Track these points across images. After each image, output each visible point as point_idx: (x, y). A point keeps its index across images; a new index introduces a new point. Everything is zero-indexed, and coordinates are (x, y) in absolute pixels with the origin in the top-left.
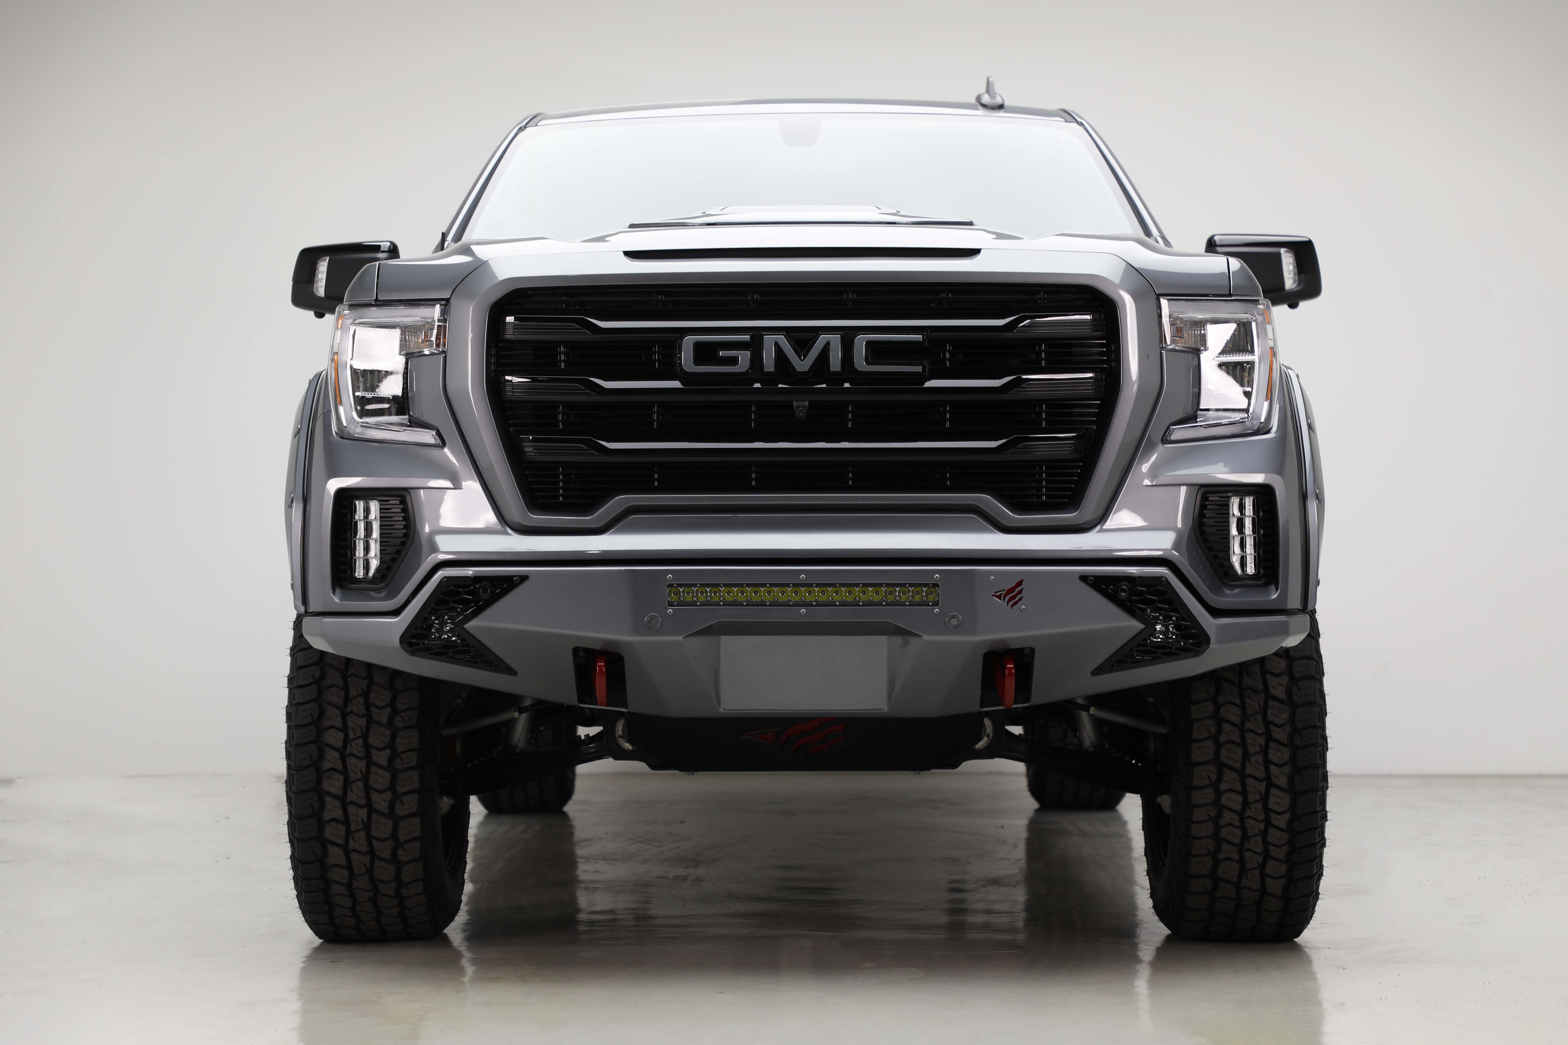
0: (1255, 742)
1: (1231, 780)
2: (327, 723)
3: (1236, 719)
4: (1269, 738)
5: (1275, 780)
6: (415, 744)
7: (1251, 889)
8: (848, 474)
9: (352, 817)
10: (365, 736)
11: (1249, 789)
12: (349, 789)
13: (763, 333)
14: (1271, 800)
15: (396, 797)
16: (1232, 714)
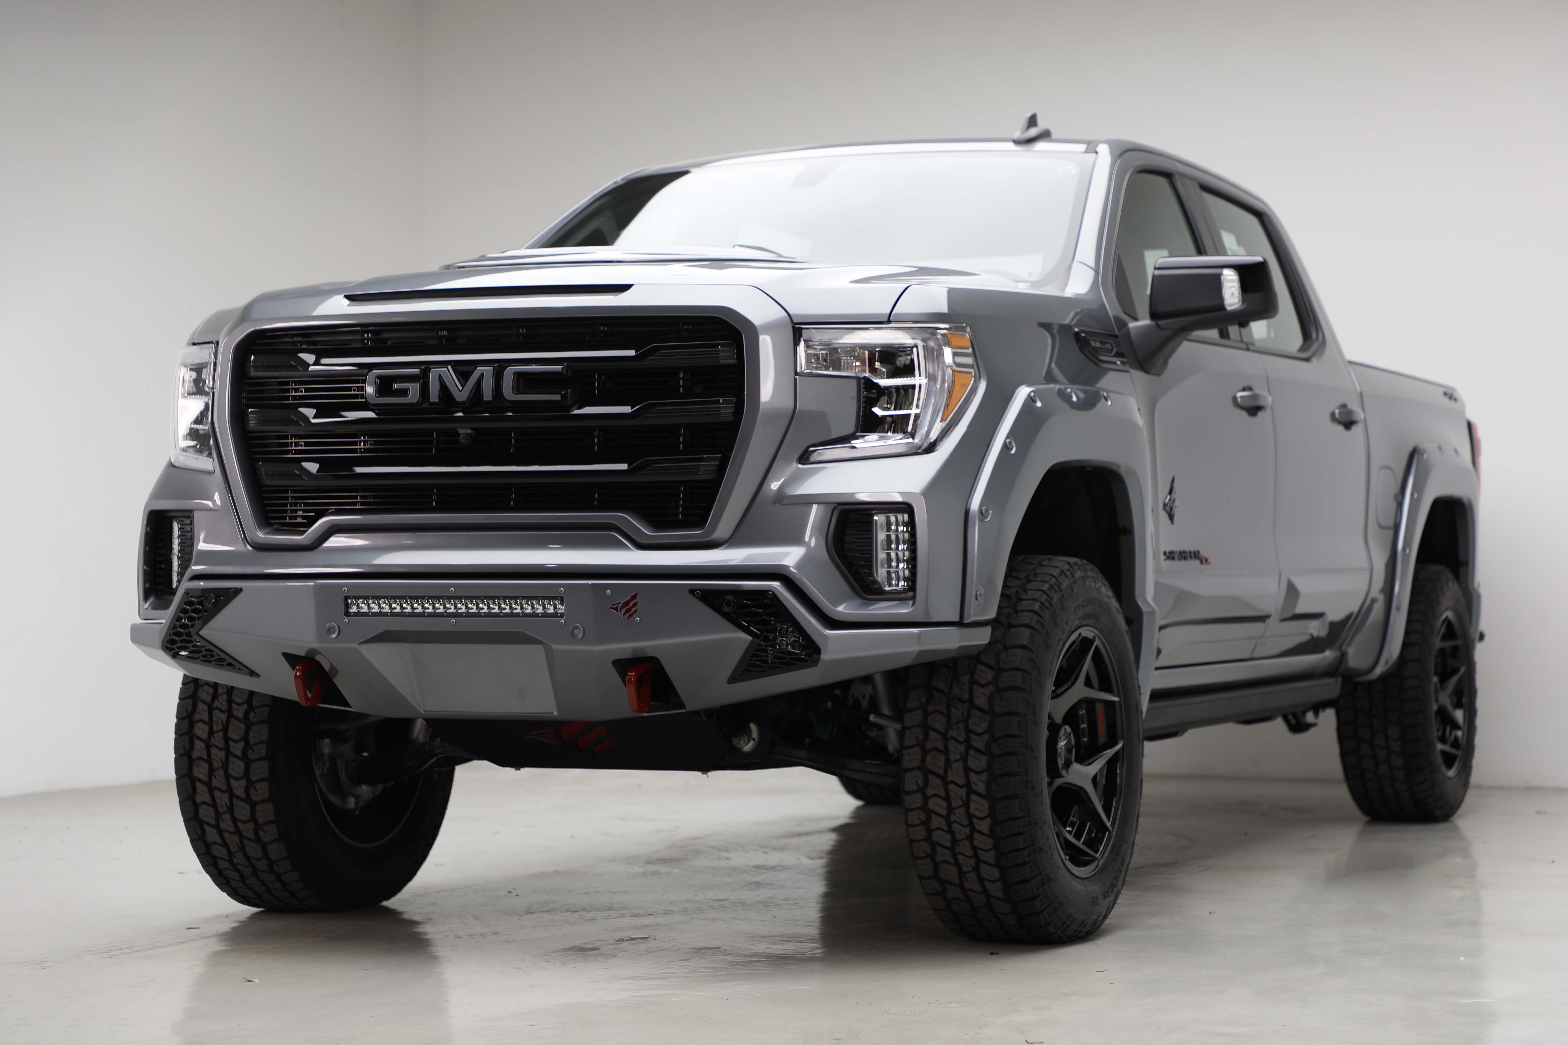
0: (956, 750)
1: (935, 786)
2: (197, 717)
3: (941, 727)
4: (969, 746)
5: (974, 787)
6: (265, 737)
7: (975, 892)
8: (511, 495)
9: (218, 801)
10: (225, 729)
11: (952, 794)
12: (213, 776)
13: (431, 367)
14: (972, 806)
15: (250, 785)
16: (938, 721)
